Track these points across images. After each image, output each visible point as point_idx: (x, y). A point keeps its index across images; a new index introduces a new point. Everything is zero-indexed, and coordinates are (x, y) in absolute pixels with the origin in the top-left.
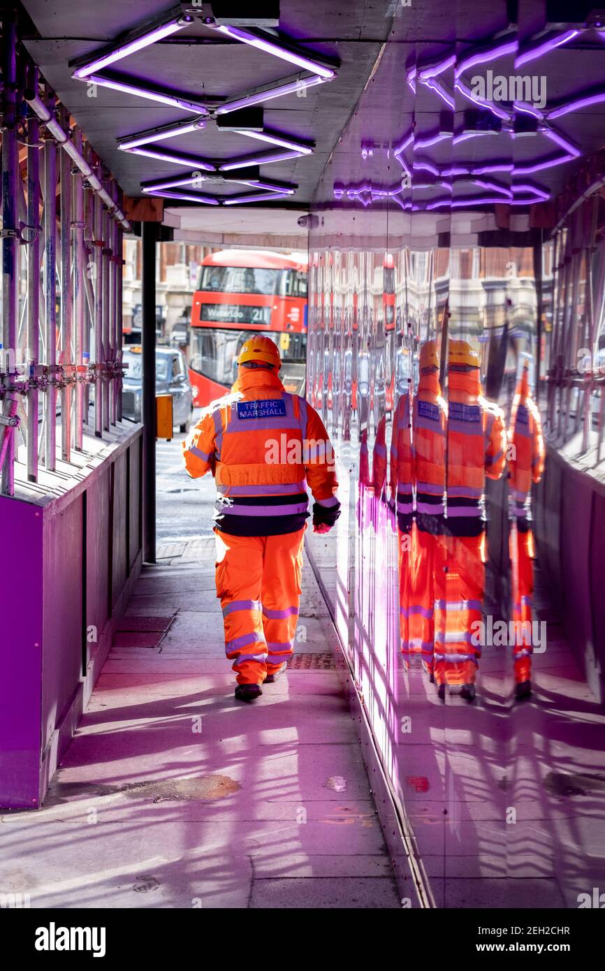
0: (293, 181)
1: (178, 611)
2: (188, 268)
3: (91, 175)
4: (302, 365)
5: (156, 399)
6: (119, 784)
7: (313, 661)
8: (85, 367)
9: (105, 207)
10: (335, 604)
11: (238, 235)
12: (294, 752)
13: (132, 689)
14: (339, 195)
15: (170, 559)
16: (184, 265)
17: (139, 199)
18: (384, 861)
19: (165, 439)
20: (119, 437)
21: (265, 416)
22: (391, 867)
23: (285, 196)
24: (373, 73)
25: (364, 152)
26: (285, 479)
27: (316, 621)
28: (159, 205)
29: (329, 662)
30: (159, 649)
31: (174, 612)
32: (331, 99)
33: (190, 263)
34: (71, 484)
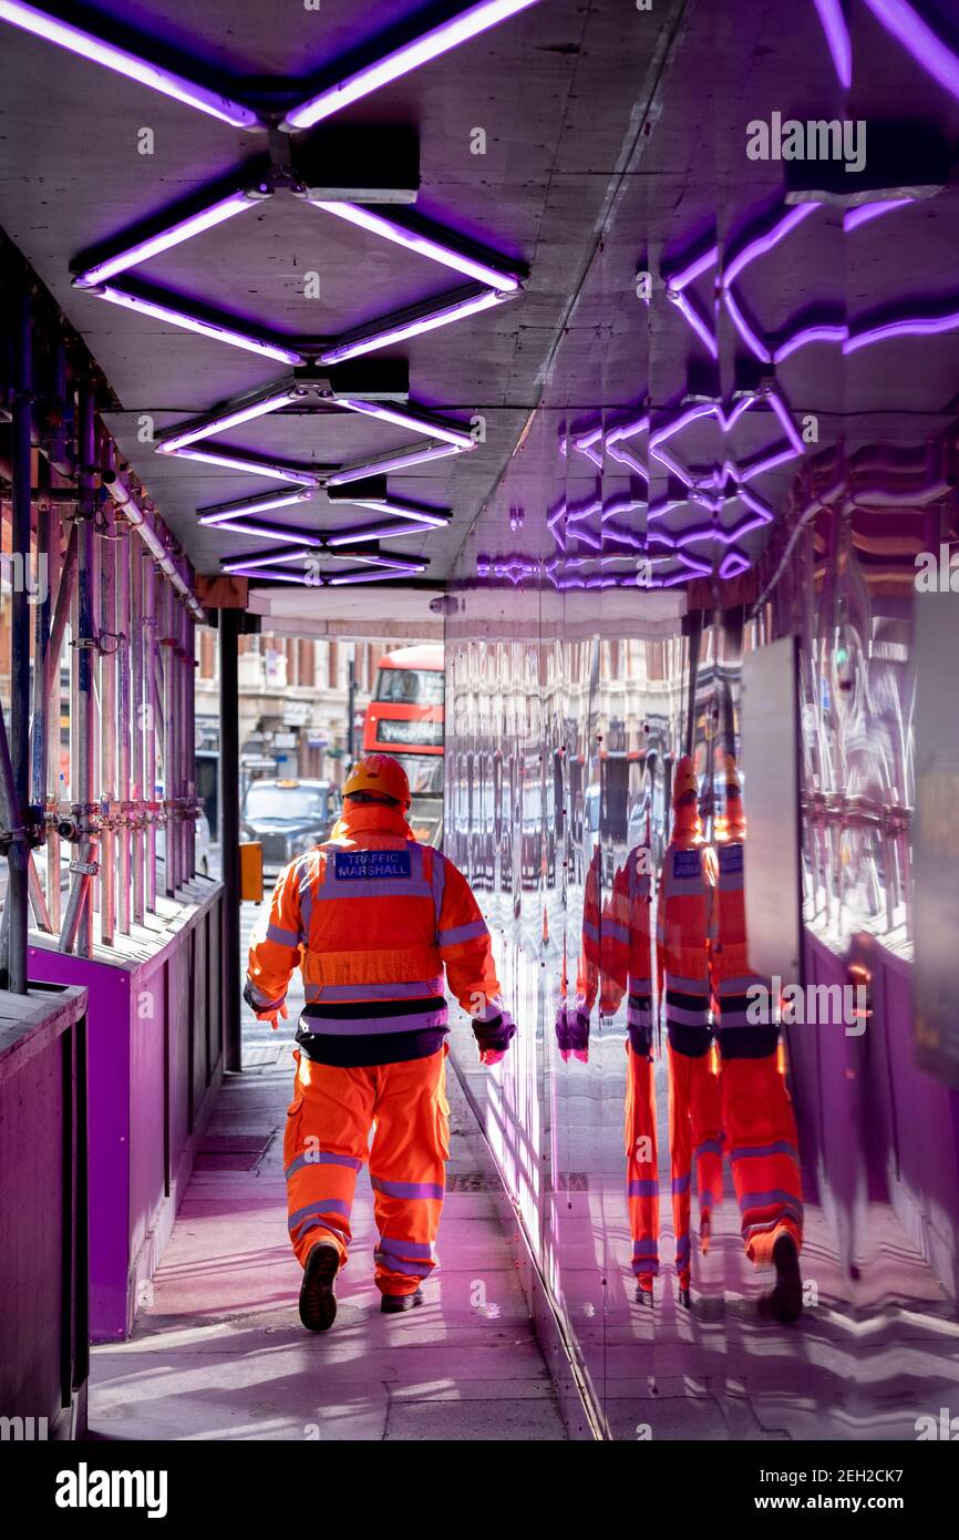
0: (424, 554)
1: (278, 1128)
2: (263, 659)
3: (165, 558)
4: (436, 801)
5: (240, 848)
6: (221, 1315)
7: (458, 1183)
8: (158, 804)
9: (176, 593)
10: (486, 1109)
11: (347, 622)
12: (436, 1279)
13: (226, 1217)
14: (485, 570)
15: (260, 1067)
16: (257, 655)
17: (214, 579)
18: (546, 1384)
19: (253, 903)
20: (196, 897)
21: (379, 876)
22: (552, 1390)
23: (413, 574)
24: (522, 439)
25: (513, 523)
26: (407, 976)
27: (462, 1139)
28: (242, 587)
29: (478, 1183)
30: (256, 1172)
31: (272, 1130)
32: (471, 465)
33: (267, 652)
34: (154, 949)
